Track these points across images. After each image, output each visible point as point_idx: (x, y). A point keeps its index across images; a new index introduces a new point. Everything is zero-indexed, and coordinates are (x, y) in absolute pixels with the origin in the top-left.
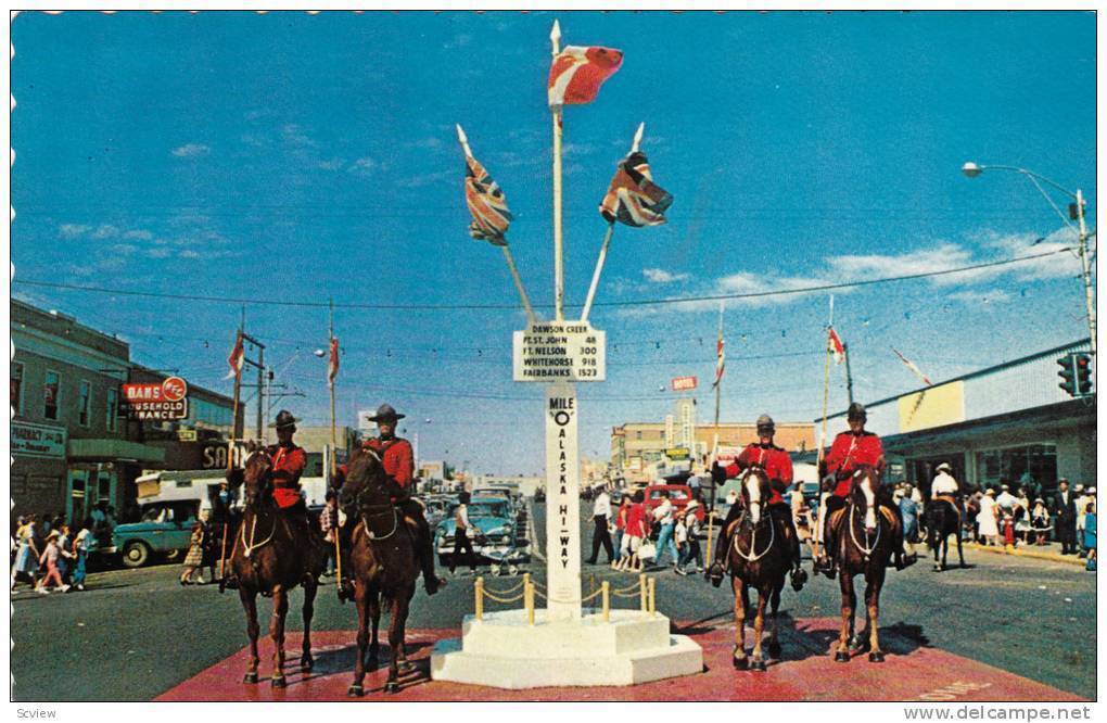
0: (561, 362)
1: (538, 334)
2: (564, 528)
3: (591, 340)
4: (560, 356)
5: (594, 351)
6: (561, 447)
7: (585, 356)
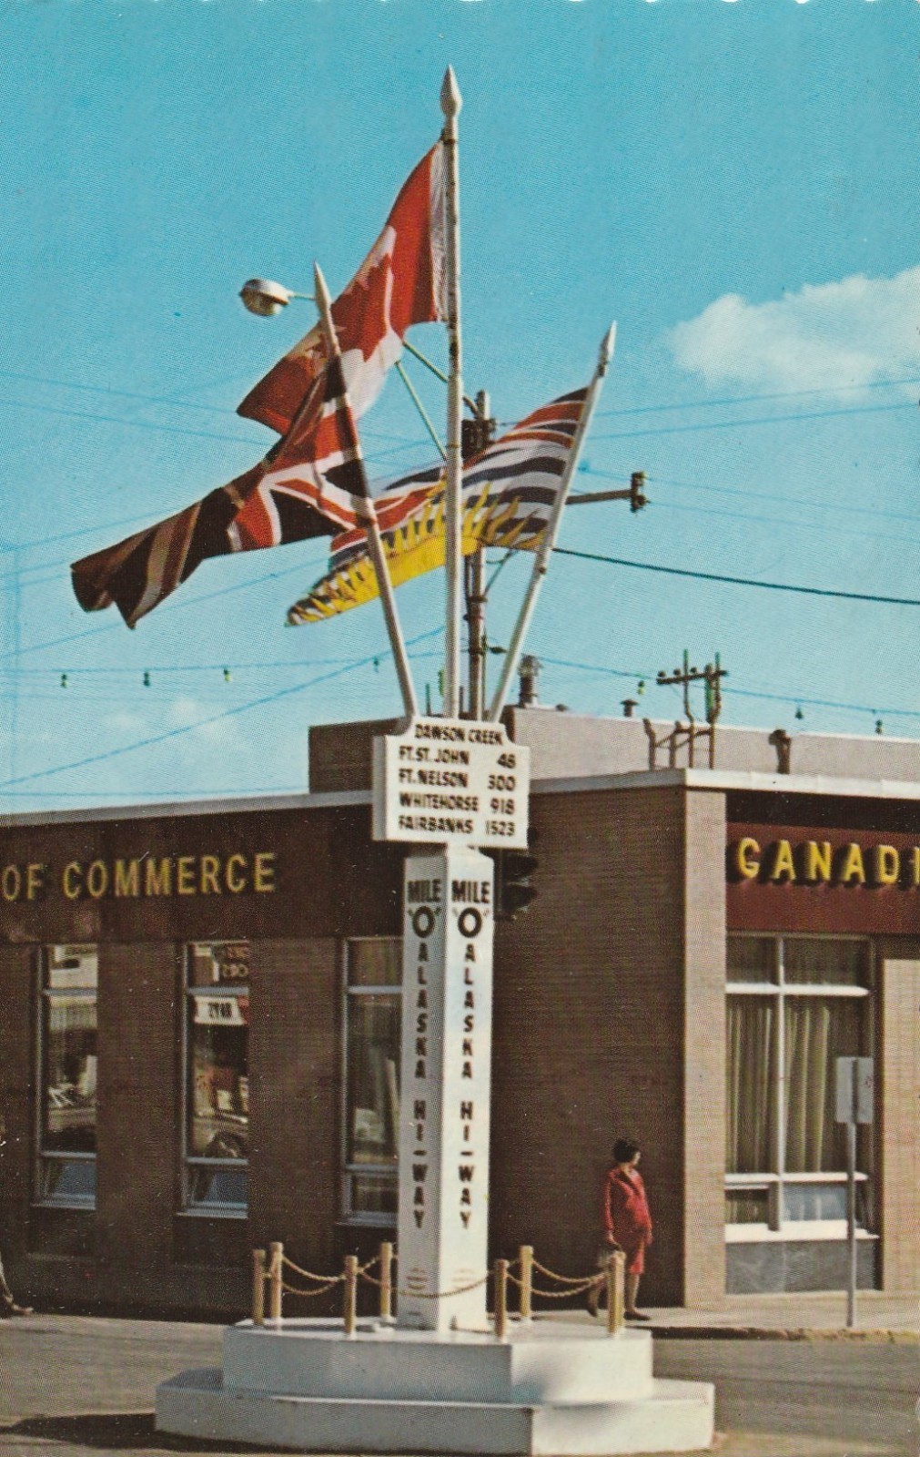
0: (459, 802)
1: (424, 742)
2: (467, 1147)
3: (507, 761)
4: (458, 791)
5: (509, 784)
6: (468, 982)
7: (496, 794)
